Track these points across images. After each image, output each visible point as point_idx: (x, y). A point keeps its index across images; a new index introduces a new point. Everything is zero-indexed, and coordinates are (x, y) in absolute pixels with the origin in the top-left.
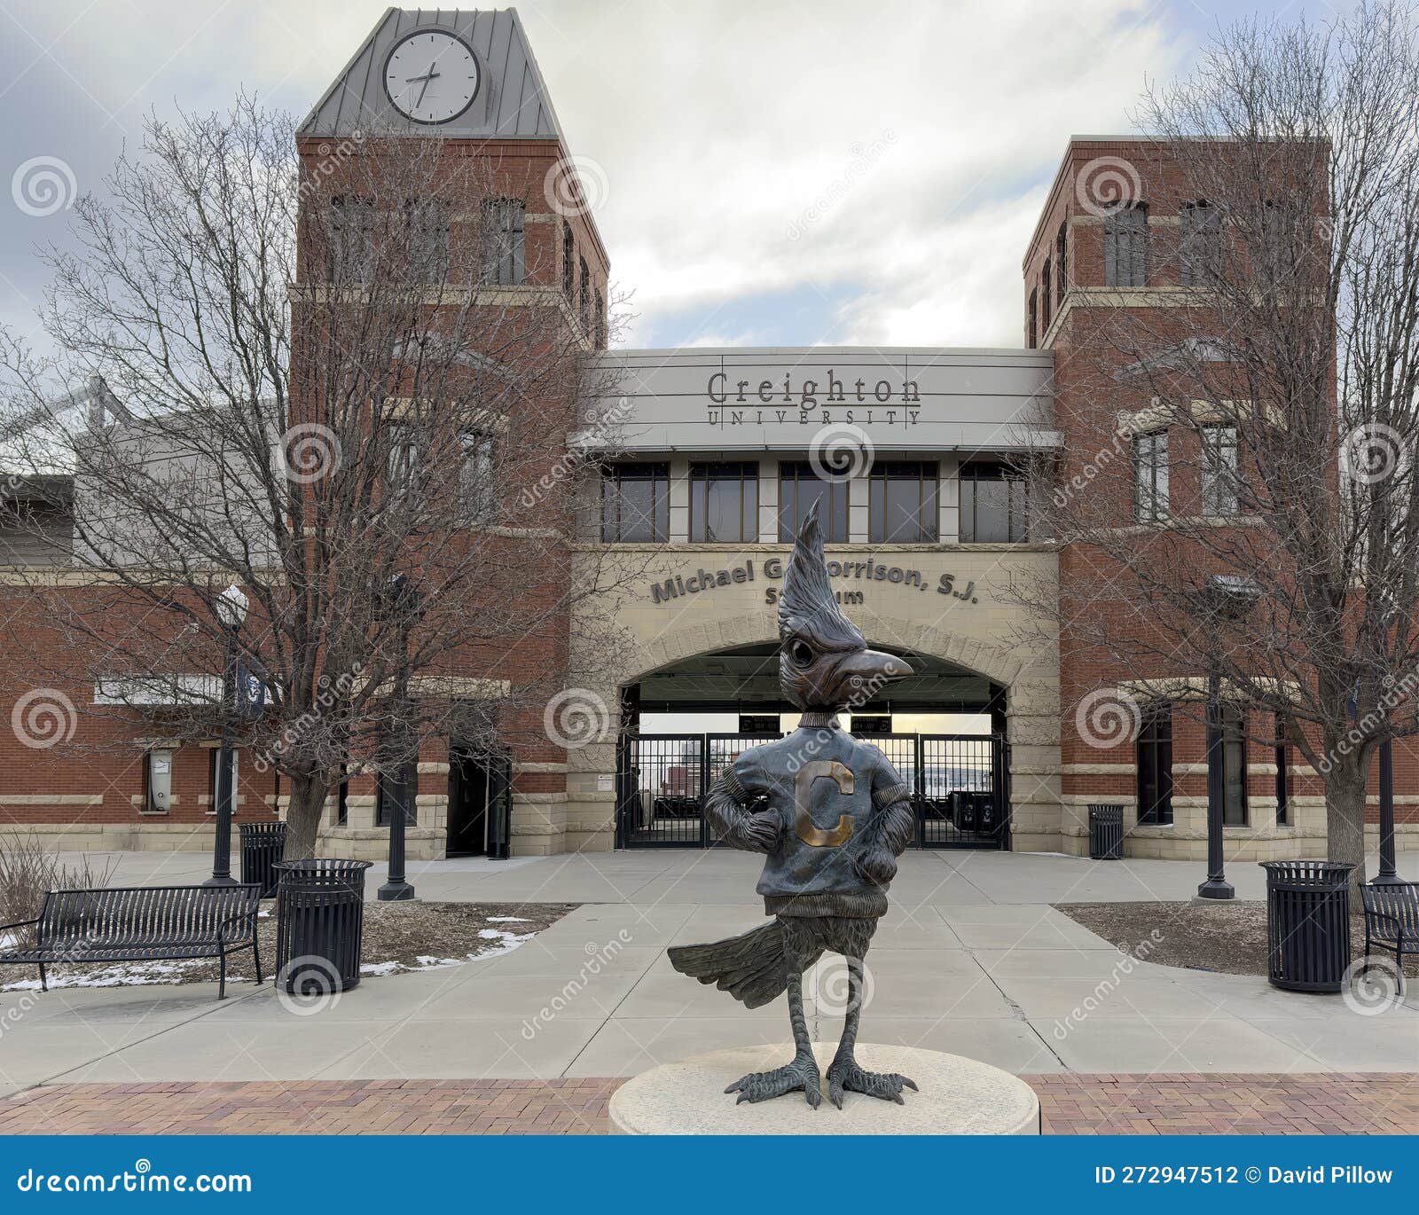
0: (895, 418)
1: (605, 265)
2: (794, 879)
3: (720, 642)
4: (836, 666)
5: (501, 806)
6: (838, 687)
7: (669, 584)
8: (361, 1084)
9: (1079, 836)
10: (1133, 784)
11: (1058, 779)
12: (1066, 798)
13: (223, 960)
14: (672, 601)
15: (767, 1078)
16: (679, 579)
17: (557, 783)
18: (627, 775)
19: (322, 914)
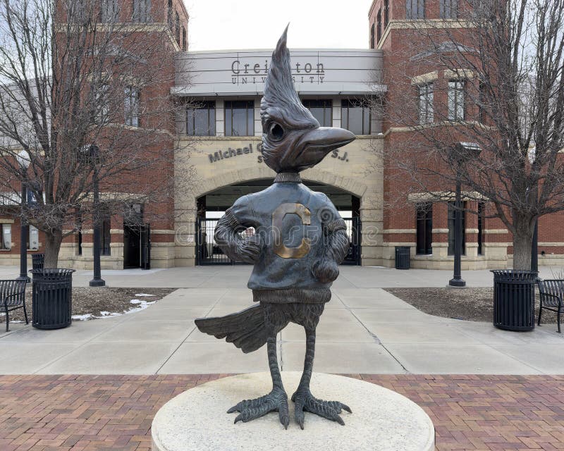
0: (313, 80)
1: (187, 16)
2: (272, 279)
3: (238, 179)
4: (300, 139)
5: (146, 247)
6: (301, 153)
7: (216, 154)
8: (57, 377)
9: (391, 259)
10: (414, 237)
11: (382, 236)
12: (385, 244)
13: (7, 314)
14: (218, 162)
15: (254, 403)
16: (220, 152)
17: (171, 238)
18: (200, 237)
19: (51, 293)
